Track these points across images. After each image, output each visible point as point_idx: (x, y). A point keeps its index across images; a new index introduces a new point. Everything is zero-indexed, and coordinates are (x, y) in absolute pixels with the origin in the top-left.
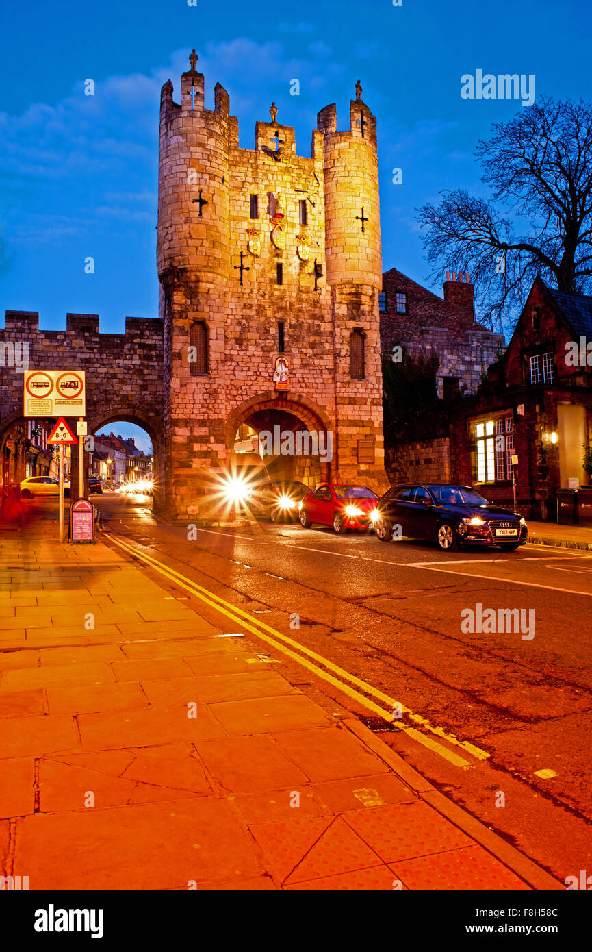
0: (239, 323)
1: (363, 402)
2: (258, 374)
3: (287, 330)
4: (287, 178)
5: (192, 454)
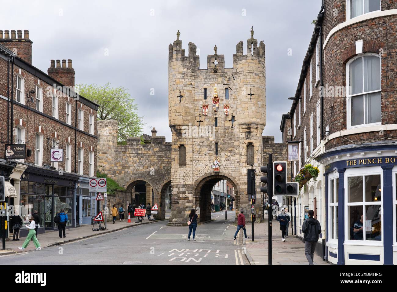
0: (199, 145)
2: (206, 165)
3: (219, 146)
4: (220, 79)
5: (179, 198)
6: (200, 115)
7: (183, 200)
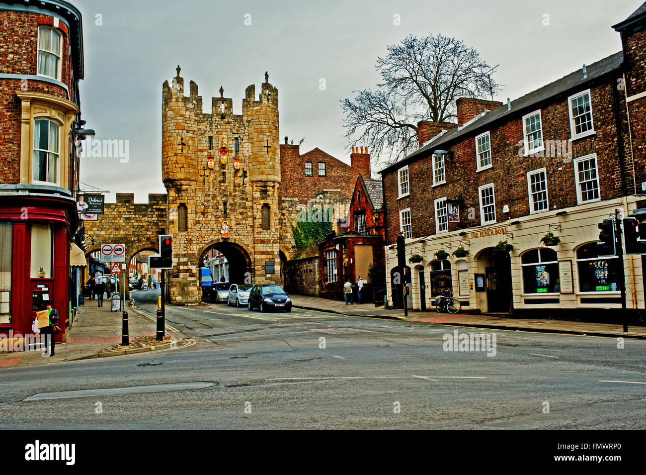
0: (203, 205)
1: (268, 242)
2: (213, 230)
3: (228, 206)
4: (228, 127)
5: (179, 271)
6: (204, 168)
7: (185, 274)
